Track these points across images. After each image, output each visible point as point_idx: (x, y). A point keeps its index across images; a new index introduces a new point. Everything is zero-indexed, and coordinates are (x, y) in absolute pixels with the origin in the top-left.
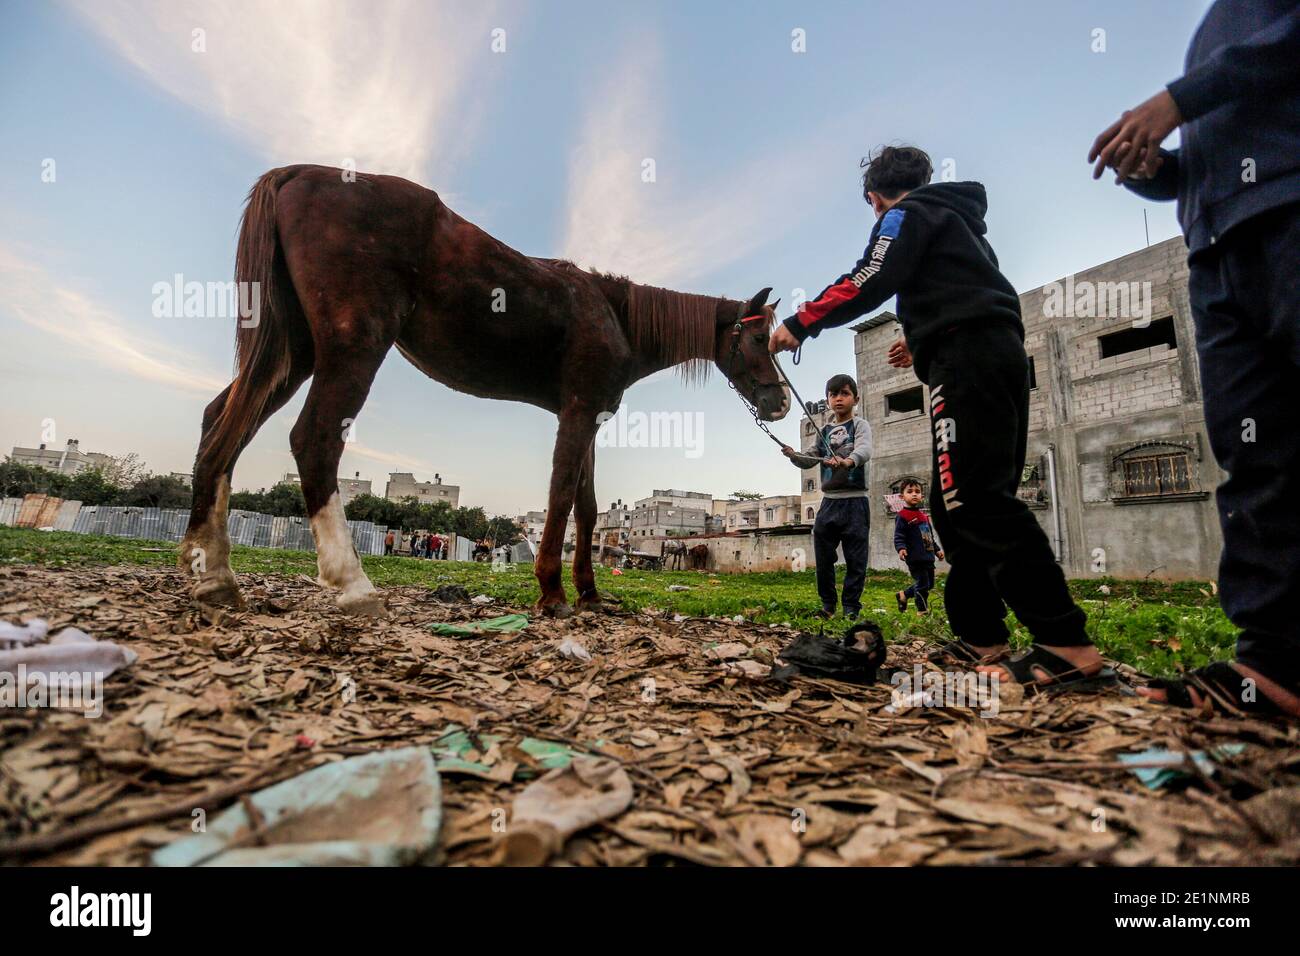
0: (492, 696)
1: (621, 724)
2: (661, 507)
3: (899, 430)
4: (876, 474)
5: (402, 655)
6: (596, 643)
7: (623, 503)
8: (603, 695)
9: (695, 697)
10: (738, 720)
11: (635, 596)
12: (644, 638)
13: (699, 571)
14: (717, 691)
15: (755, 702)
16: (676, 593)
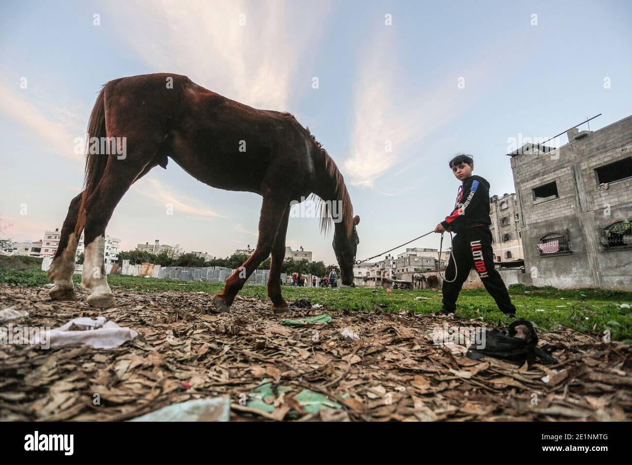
0: (298, 361)
1: (366, 382)
2: (411, 257)
3: (543, 208)
4: (531, 233)
5: (260, 336)
6: (364, 330)
7: (391, 256)
8: (361, 362)
9: (414, 365)
10: (438, 382)
11: (397, 303)
12: (391, 328)
13: (433, 289)
14: (428, 362)
15: (451, 370)
16: (420, 301)
